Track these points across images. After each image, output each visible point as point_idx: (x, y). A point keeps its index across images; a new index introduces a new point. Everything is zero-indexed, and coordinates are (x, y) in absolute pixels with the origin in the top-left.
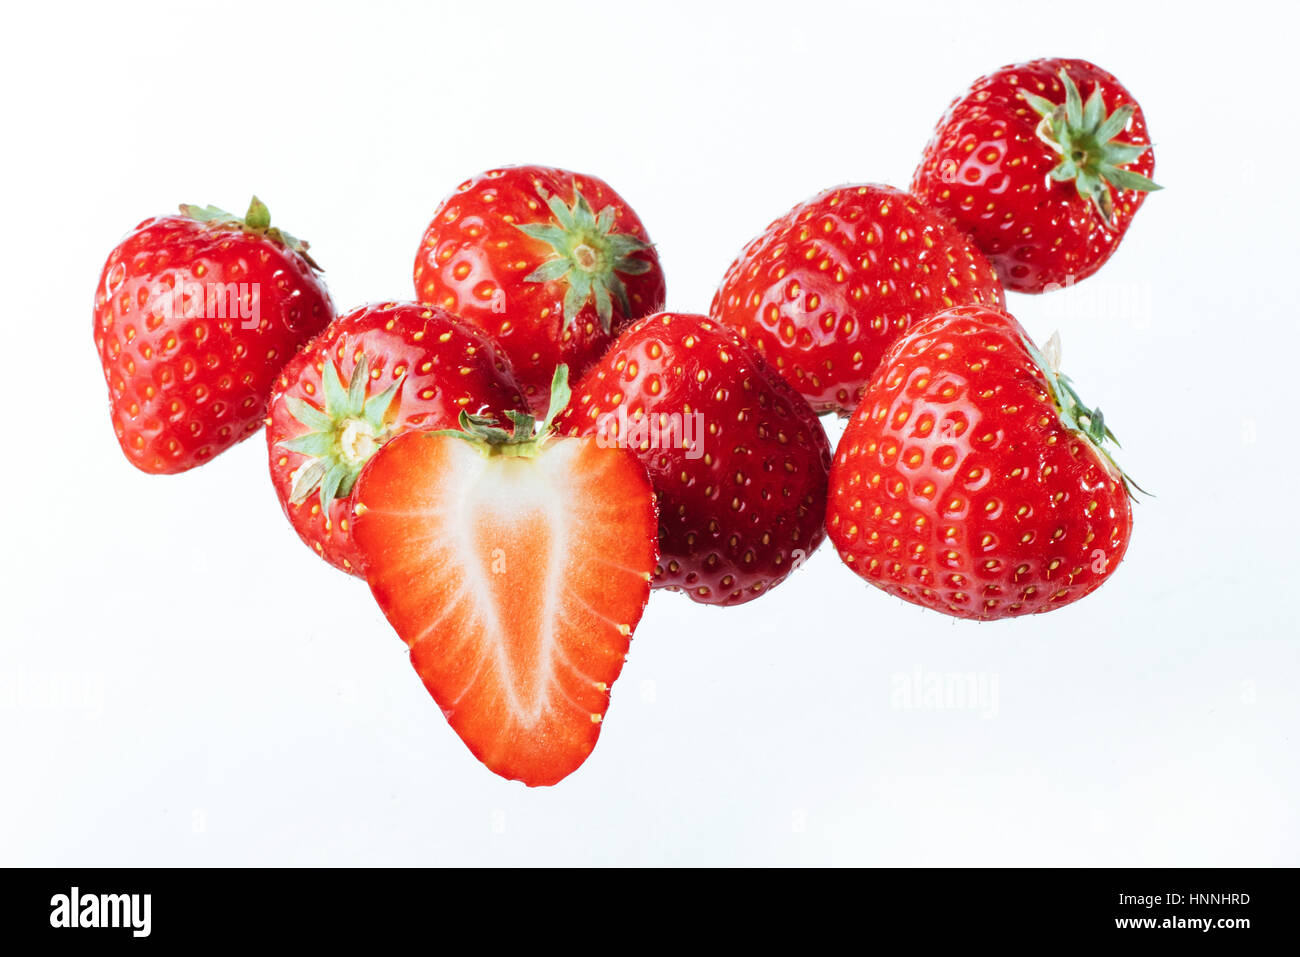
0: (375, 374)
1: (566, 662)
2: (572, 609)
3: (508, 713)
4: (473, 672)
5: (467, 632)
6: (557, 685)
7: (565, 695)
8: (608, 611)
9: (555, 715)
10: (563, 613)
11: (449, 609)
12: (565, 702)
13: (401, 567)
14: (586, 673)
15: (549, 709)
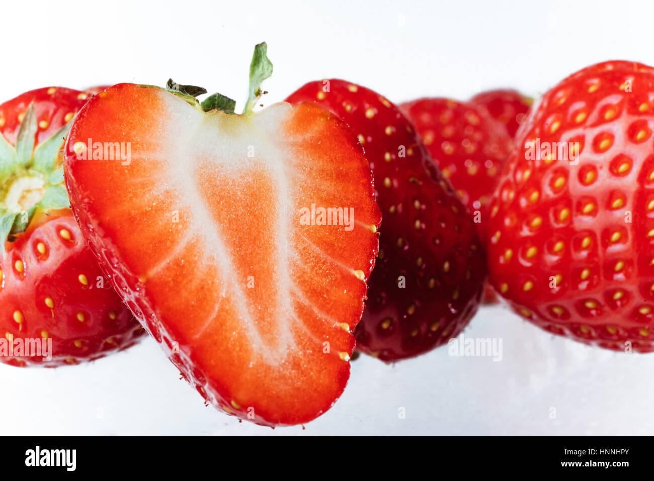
0: (43, 124)
1: (306, 302)
2: (305, 253)
3: (252, 350)
4: (213, 308)
5: (200, 272)
6: (300, 323)
7: (309, 333)
8: (341, 257)
9: (301, 353)
10: (297, 257)
11: (179, 249)
12: (310, 340)
13: (126, 207)
14: (328, 312)
15: (294, 347)
